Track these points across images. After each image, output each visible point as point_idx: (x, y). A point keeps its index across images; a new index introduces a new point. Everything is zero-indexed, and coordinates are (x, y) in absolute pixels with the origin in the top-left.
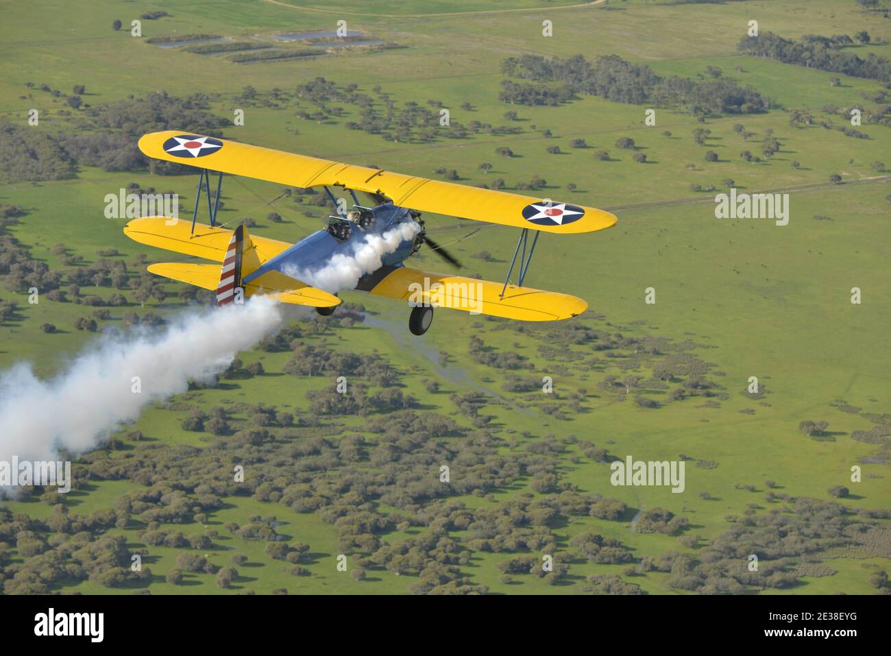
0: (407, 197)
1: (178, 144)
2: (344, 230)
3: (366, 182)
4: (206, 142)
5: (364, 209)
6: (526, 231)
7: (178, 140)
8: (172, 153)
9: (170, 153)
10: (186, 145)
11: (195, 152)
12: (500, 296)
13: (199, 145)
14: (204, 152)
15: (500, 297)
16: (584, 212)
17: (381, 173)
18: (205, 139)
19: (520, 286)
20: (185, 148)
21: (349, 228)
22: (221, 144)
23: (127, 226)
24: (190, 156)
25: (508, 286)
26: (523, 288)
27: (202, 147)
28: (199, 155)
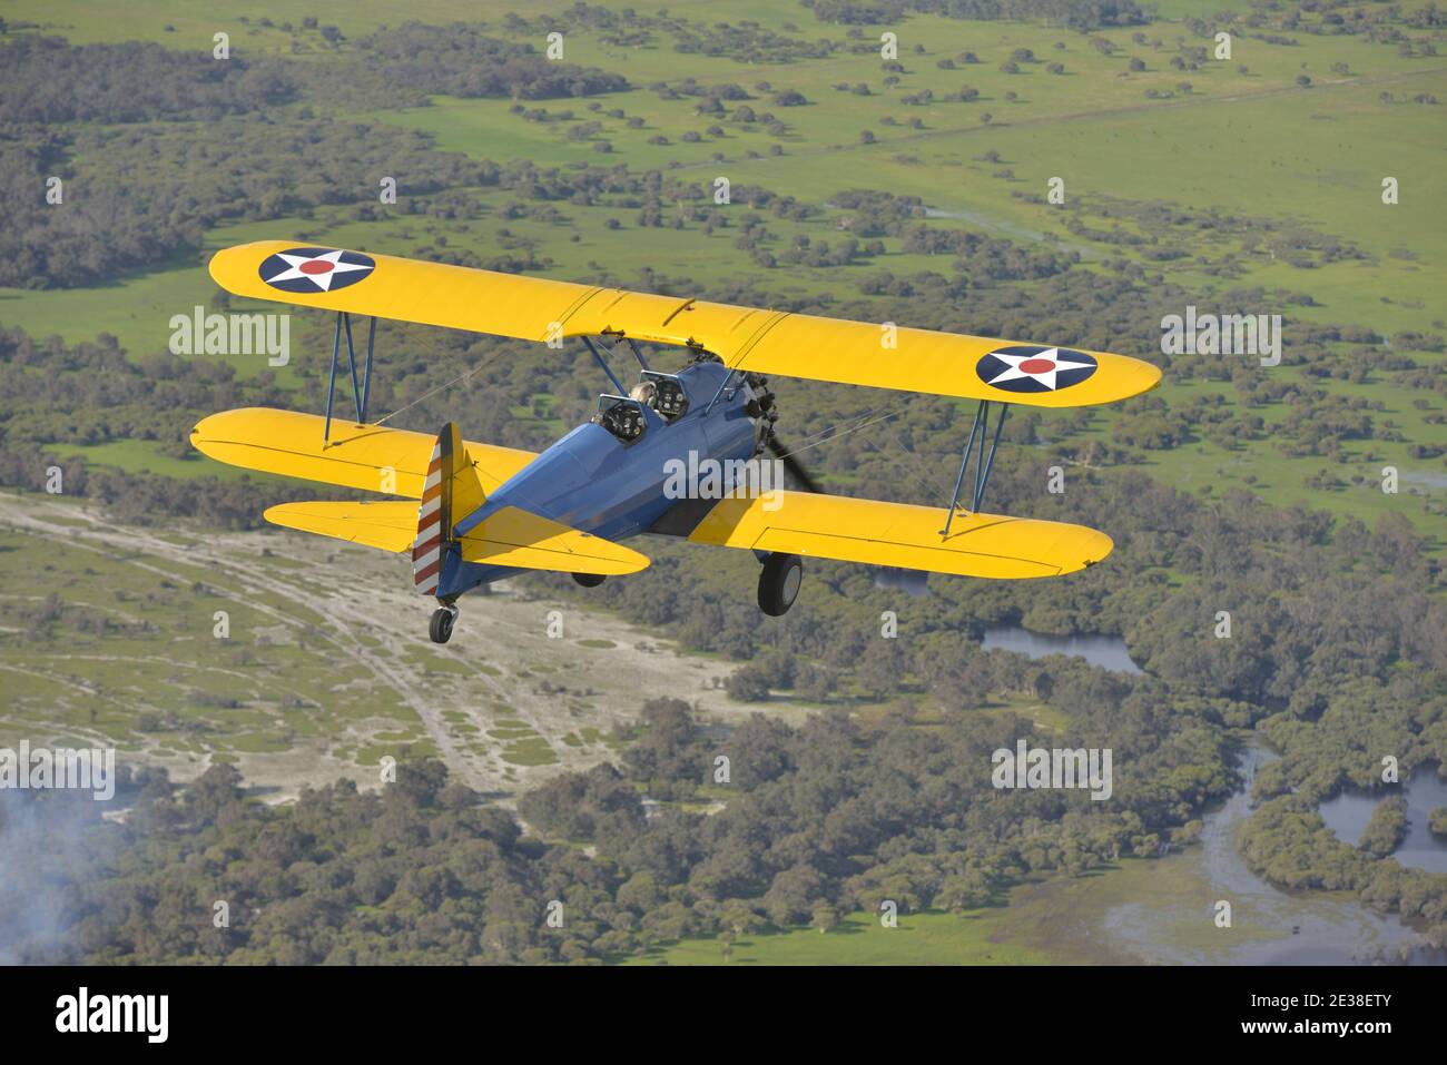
0: (748, 349)
1: (288, 267)
2: (628, 420)
3: (665, 324)
4: (342, 260)
5: (661, 377)
6: (985, 404)
7: (288, 258)
8: (278, 285)
9: (276, 285)
10: (303, 268)
11: (323, 280)
12: (941, 533)
13: (328, 266)
14: (340, 281)
15: (942, 537)
16: (1094, 362)
17: (692, 306)
18: (338, 254)
19: (976, 511)
20: (302, 275)
21: (639, 415)
22: (371, 263)
23: (194, 431)
24: (316, 289)
25: (956, 512)
26: (981, 515)
27: (336, 270)
28: (332, 288)
